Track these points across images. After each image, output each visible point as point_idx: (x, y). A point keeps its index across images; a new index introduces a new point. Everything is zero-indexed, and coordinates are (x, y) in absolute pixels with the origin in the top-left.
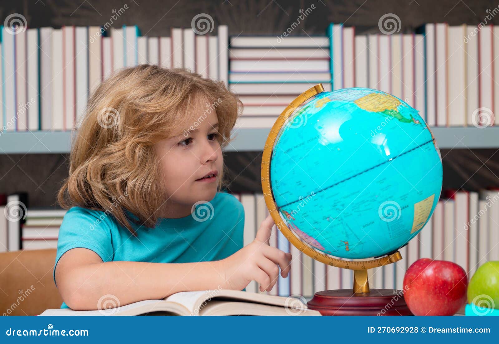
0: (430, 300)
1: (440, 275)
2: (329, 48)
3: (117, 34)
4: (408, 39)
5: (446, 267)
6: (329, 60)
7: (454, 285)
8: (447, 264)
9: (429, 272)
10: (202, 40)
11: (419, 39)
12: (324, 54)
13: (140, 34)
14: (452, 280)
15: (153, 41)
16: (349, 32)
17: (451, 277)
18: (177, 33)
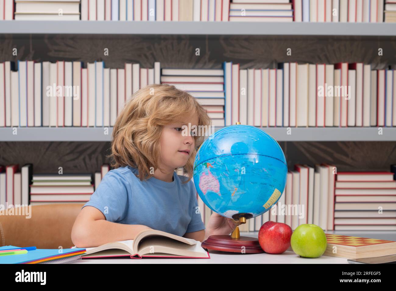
0: (272, 244)
1: (278, 230)
2: (224, 76)
3: (91, 66)
4: (273, 72)
5: (281, 226)
6: (224, 84)
7: (285, 236)
8: (282, 225)
9: (272, 228)
10: (144, 71)
11: (280, 72)
12: (220, 80)
13: (105, 67)
14: (284, 233)
15: (114, 71)
16: (236, 67)
17: (283, 231)
18: (128, 66)
